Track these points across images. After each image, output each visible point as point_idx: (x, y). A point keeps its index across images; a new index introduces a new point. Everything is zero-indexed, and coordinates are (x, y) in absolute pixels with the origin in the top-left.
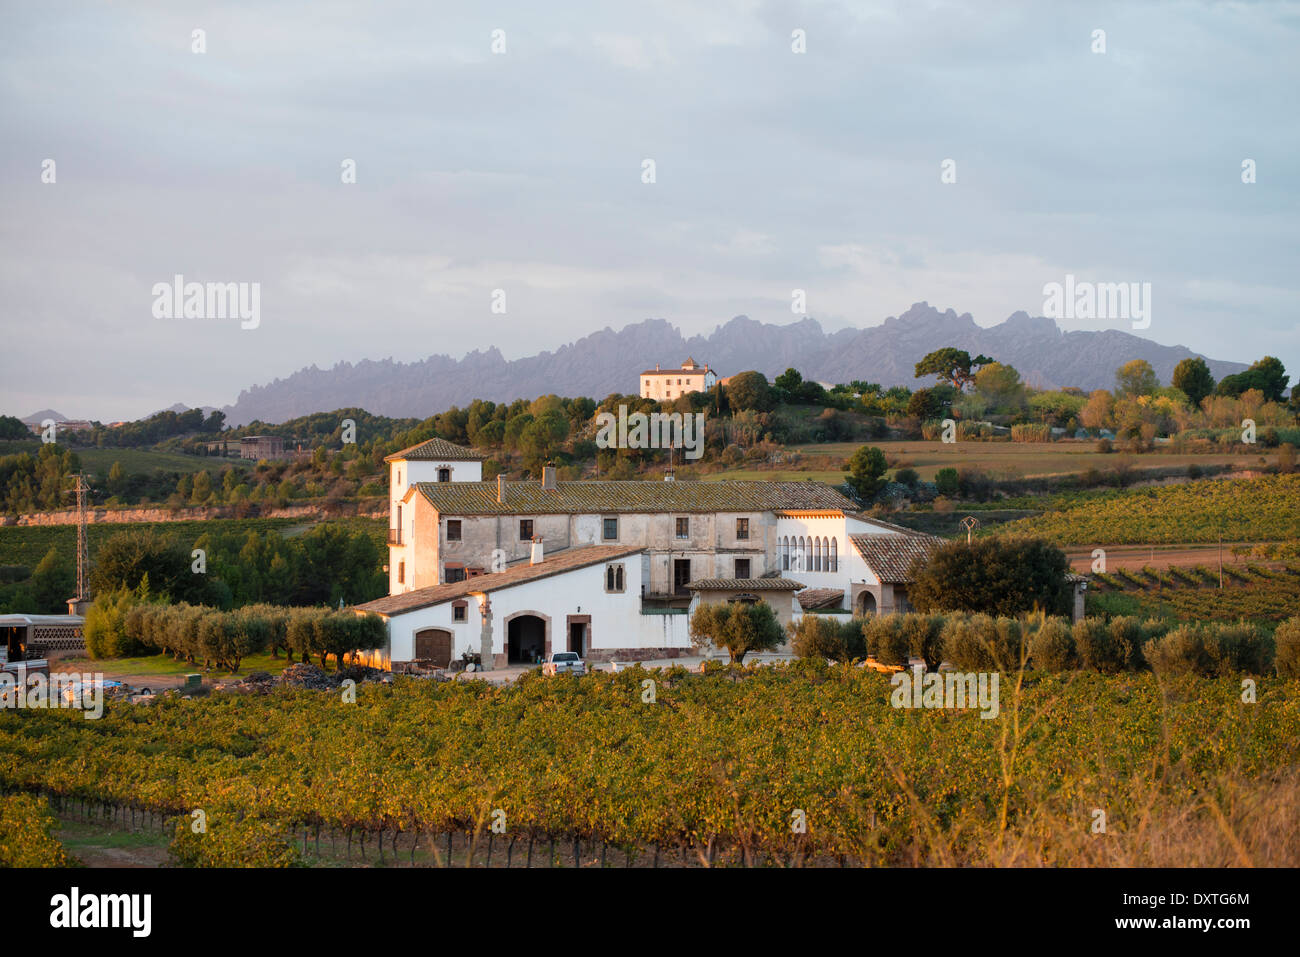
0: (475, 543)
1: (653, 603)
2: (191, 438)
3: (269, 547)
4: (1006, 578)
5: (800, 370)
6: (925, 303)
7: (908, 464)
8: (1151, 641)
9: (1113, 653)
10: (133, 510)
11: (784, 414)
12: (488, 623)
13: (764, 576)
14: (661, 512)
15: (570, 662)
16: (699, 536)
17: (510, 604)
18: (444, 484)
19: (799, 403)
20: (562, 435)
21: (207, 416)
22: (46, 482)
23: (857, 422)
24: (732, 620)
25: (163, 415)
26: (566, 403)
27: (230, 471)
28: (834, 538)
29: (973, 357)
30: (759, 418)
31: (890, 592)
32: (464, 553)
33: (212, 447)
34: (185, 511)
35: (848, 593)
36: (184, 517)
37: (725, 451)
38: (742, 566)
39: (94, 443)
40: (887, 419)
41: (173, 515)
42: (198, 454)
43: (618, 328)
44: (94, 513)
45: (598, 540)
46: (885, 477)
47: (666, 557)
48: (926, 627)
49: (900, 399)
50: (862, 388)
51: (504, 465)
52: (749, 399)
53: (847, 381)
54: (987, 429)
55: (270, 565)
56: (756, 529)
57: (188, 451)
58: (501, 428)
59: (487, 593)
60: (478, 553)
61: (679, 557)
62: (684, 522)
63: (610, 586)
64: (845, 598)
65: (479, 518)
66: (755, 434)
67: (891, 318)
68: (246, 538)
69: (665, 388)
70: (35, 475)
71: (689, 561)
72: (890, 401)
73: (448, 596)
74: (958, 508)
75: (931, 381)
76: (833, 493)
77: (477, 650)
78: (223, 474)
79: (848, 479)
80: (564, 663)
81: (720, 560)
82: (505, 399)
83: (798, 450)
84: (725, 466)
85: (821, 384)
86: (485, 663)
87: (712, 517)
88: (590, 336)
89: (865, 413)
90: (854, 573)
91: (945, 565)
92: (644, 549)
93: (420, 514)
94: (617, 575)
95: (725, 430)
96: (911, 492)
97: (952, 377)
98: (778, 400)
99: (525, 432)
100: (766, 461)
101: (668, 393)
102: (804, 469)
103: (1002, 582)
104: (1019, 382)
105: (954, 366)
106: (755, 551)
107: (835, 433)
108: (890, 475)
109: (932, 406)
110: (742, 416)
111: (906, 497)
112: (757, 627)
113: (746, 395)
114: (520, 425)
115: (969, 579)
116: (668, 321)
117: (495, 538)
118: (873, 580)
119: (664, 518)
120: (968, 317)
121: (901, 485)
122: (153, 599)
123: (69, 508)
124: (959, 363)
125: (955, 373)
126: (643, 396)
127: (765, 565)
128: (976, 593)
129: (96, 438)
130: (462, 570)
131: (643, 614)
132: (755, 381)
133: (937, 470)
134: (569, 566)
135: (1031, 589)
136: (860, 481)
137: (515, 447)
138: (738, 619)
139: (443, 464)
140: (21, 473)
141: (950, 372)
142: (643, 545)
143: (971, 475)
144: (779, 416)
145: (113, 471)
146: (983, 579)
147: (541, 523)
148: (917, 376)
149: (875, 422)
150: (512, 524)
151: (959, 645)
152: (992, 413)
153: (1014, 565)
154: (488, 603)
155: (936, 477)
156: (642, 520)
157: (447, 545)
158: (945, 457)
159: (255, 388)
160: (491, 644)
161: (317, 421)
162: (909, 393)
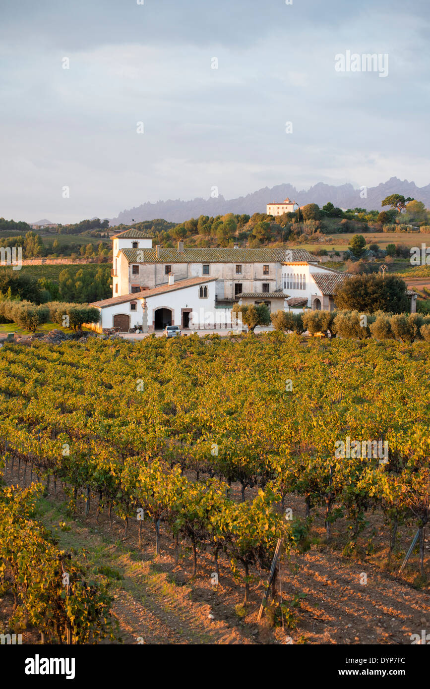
0: (145, 275)
1: (221, 303)
2: (95, 231)
3: (106, 275)
4: (377, 293)
5: (332, 203)
6: (395, 177)
7: (376, 243)
8: (424, 326)
9: (409, 331)
10: (57, 259)
11: (326, 221)
12: (146, 312)
13: (276, 291)
14: (229, 262)
15: (174, 330)
16: (246, 273)
17: (156, 303)
18: (135, 249)
19: (332, 217)
20: (234, 230)
21: (102, 222)
22: (28, 248)
23: (356, 225)
24: (248, 312)
25: (84, 221)
26: (237, 217)
27: (101, 243)
28: (304, 275)
29: (406, 198)
30: (315, 223)
31: (327, 299)
32: (140, 280)
33: (102, 234)
34: (78, 260)
35: (309, 299)
36: (77, 262)
37: (300, 237)
38: (266, 287)
39: (57, 232)
40: (369, 224)
41: (73, 262)
42: (97, 237)
43: (271, 187)
44: (42, 261)
45: (200, 275)
46: (365, 248)
47: (231, 282)
48: (329, 317)
49: (374, 215)
50: (359, 211)
51: (210, 242)
52: (311, 215)
53: (353, 209)
54: (410, 228)
55: (107, 282)
56: (272, 270)
57: (93, 236)
58: (210, 227)
59: (145, 298)
60: (146, 280)
61: (237, 283)
62: (240, 267)
63: (201, 296)
64: (308, 302)
65: (147, 264)
66: (314, 230)
67: (382, 183)
68: (97, 271)
69: (277, 211)
70: (24, 245)
71: (241, 284)
72: (370, 216)
73: (128, 300)
74: (395, 261)
75: (388, 208)
76: (308, 254)
77: (141, 324)
78: (98, 245)
79: (350, 248)
80: (171, 331)
81: (255, 284)
82: (213, 215)
83: (331, 236)
84: (300, 243)
85: (342, 209)
86: (144, 330)
87: (252, 265)
88: (260, 190)
89: (360, 221)
90: (312, 291)
91: (350, 287)
92: (217, 279)
93: (123, 263)
94: (204, 291)
95: (301, 228)
96: (376, 254)
97: (397, 206)
98: (323, 216)
99: (219, 228)
100: (318, 241)
101: (278, 213)
102: (333, 244)
103: (375, 295)
104: (424, 209)
105: (398, 202)
106: (272, 280)
107: (347, 229)
108: (367, 247)
109: (388, 218)
110: (308, 222)
111: (374, 256)
112: (260, 315)
113: (310, 214)
114: (218, 225)
115: (360, 293)
116: (291, 184)
117: (154, 273)
118: (320, 294)
119: (230, 265)
120: (413, 183)
121: (371, 251)
122: (12, 299)
123: (32, 258)
124: (400, 200)
125: (398, 205)
126: (268, 214)
127: (276, 286)
128: (364, 300)
129: (58, 230)
130: (139, 288)
131: (216, 308)
132: (314, 207)
133: (387, 245)
134: (182, 286)
135: (388, 298)
136: (355, 249)
137: (215, 235)
138: (251, 311)
139: (134, 240)
140: (19, 244)
141: (396, 204)
142: (217, 277)
143: (401, 247)
144: (324, 222)
145: (54, 243)
146: (367, 294)
147: (175, 267)
148: (382, 206)
149: (363, 225)
150: (162, 267)
151: (341, 325)
152: (413, 221)
153: (381, 287)
154: (146, 303)
155: (387, 248)
156: (220, 266)
157: (133, 276)
158: (392, 240)
159: (125, 211)
160: (147, 321)
161: (145, 224)
162: (378, 213)
